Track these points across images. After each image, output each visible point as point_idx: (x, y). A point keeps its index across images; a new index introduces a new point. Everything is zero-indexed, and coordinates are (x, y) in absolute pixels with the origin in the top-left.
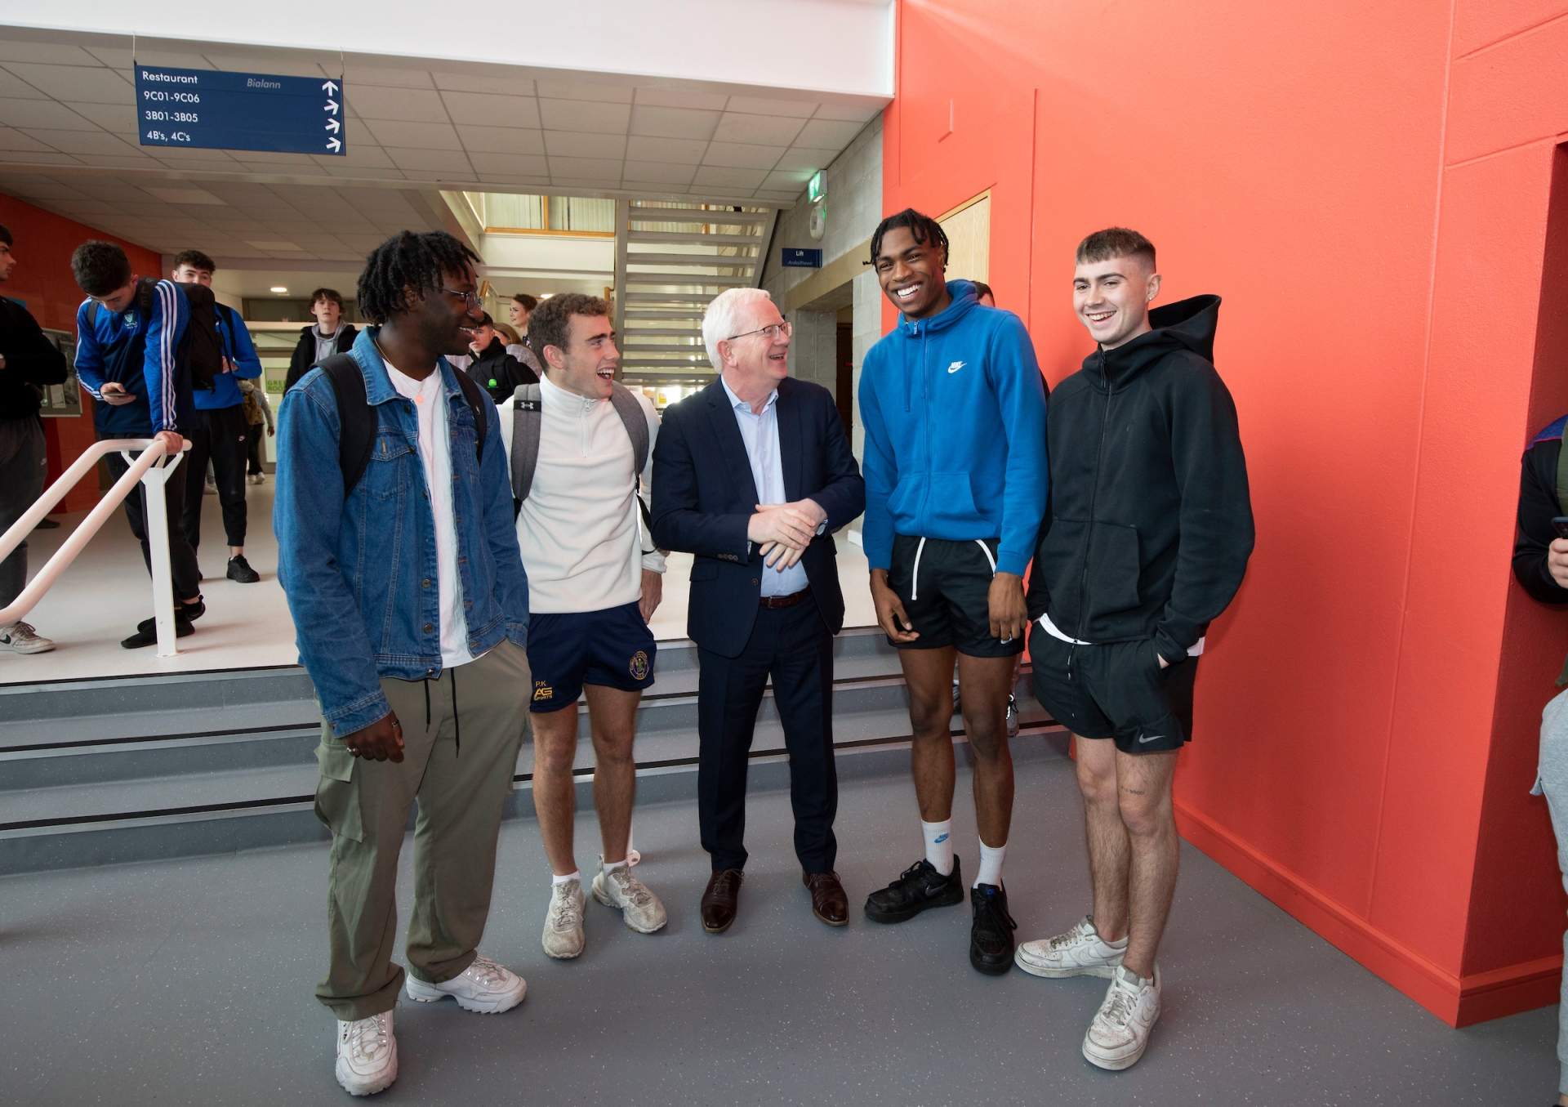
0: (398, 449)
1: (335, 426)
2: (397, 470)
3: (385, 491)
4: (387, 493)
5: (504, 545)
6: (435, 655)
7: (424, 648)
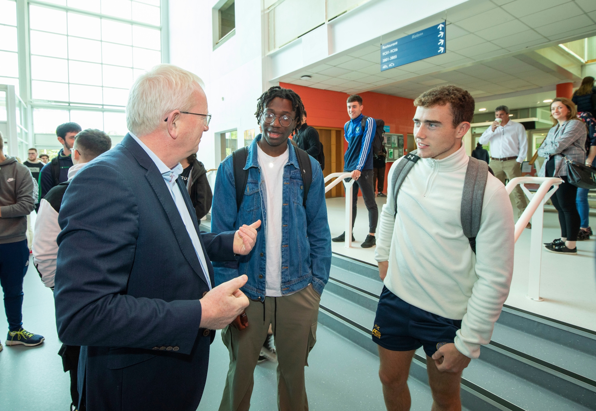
0: (254, 190)
1: (232, 179)
2: (254, 199)
3: (248, 209)
4: (249, 210)
5: (319, 237)
6: (263, 290)
7: (259, 286)
